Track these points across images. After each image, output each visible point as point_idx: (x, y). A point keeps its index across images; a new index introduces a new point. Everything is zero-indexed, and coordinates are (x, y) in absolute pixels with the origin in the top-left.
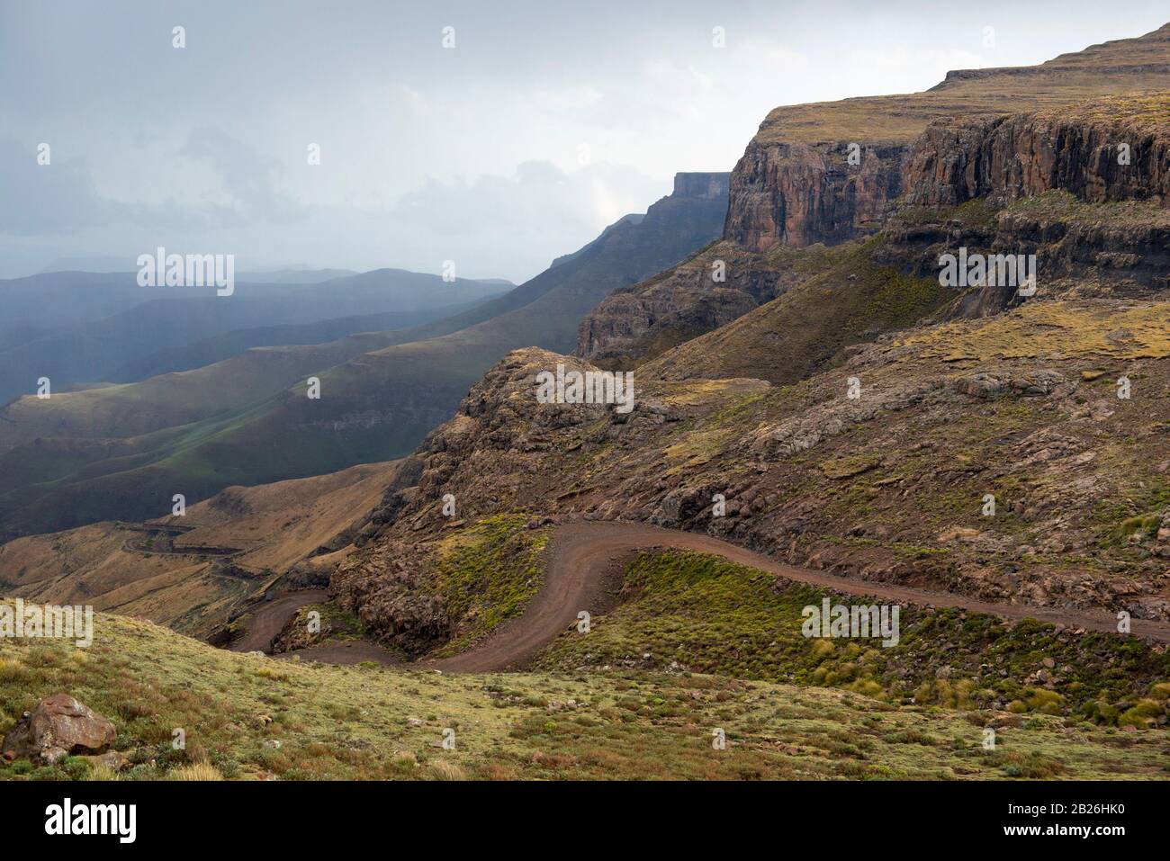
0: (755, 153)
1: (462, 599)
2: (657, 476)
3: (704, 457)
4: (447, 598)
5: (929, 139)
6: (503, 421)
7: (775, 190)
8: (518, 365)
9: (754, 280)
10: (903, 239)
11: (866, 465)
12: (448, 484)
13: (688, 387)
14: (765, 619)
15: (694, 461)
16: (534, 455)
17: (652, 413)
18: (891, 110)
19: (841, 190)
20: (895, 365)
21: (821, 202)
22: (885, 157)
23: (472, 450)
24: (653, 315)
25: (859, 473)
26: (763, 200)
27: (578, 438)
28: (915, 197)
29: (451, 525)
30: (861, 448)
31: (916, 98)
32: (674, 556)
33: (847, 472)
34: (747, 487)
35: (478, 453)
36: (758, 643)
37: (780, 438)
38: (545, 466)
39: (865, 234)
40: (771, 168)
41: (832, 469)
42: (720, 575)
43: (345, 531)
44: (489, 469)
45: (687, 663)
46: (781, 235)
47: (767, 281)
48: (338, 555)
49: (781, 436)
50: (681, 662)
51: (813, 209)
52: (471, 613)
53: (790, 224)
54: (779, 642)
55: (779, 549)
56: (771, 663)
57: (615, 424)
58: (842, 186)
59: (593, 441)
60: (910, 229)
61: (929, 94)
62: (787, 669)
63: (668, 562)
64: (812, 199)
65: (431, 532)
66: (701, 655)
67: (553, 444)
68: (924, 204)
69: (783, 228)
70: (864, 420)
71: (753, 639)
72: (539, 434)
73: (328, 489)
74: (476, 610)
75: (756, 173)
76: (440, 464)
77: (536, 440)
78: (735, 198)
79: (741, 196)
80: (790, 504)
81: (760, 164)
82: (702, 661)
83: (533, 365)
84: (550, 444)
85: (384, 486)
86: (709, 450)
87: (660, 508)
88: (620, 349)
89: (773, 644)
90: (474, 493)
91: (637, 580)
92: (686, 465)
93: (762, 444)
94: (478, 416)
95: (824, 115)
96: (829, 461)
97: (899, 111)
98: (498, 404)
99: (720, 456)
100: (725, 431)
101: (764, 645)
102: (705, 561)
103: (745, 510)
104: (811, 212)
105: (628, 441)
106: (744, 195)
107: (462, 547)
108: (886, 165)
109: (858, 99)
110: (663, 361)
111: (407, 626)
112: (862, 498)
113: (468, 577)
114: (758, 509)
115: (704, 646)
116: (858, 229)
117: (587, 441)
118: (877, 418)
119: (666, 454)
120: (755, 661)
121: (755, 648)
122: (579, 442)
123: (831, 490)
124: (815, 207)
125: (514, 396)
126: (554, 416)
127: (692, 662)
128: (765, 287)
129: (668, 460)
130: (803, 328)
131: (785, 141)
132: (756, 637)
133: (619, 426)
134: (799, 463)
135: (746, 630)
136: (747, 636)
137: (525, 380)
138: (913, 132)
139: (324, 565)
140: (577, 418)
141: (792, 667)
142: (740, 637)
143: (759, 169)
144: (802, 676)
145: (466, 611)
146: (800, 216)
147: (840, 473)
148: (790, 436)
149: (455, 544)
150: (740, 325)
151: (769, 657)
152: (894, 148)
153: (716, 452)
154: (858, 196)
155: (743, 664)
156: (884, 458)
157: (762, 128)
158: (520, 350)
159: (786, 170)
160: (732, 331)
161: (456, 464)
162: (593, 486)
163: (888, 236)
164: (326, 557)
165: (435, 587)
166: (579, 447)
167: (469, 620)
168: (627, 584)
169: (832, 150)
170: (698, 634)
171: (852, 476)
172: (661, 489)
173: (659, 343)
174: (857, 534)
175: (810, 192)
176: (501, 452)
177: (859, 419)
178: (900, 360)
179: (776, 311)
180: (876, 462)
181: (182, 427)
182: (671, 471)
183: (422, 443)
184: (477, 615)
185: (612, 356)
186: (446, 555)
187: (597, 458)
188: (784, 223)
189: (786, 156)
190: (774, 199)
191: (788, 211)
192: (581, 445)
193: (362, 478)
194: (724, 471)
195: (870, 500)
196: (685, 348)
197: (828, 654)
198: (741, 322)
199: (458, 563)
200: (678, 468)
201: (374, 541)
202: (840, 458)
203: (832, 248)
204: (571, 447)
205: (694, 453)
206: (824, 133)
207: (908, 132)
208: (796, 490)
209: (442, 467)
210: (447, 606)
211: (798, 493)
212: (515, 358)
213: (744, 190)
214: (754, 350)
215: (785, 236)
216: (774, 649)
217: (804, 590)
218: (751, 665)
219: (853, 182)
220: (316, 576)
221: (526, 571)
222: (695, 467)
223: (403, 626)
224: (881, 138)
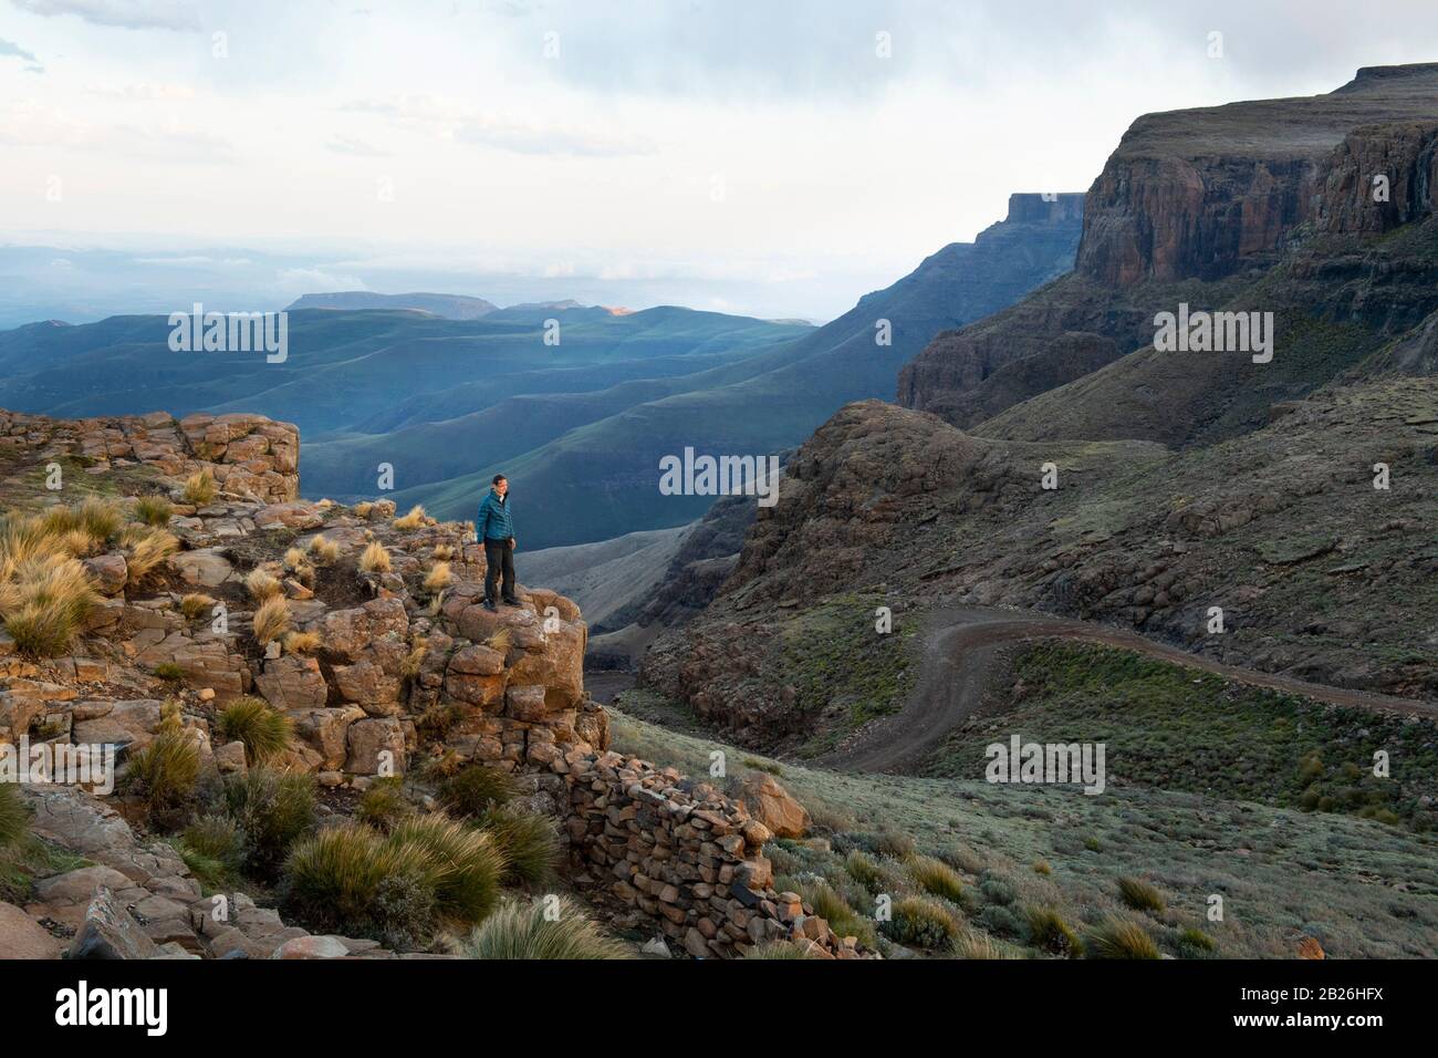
0: (1116, 170)
1: (820, 691)
2: (1043, 555)
3: (1102, 533)
4: (800, 689)
5: (1348, 151)
6: (843, 486)
7: (1141, 214)
8: (858, 421)
9: (1113, 322)
10: (1313, 274)
11: (1316, 549)
12: (775, 557)
13: (1067, 450)
14: (1223, 729)
15: (1090, 538)
16: (881, 525)
17: (1025, 479)
18: (1288, 117)
19: (1223, 214)
20: (1340, 428)
21: (1198, 228)
22: (1280, 174)
23: (804, 519)
24: (987, 364)
25: (1307, 559)
26: (1126, 225)
27: (933, 507)
28: (1330, 221)
29: (784, 604)
30: (1308, 528)
31: (1320, 100)
32: (1080, 650)
33: (1292, 556)
34: (1161, 570)
35: (811, 522)
36: (1220, 758)
37: (1202, 513)
38: (894, 538)
39: (1253, 267)
40: (1135, 188)
41: (1273, 552)
42: (1149, 675)
43: (622, 608)
44: (827, 541)
45: (1129, 777)
46: (1147, 268)
47: (1128, 324)
48: (619, 635)
49: (1203, 511)
50: (1122, 775)
51: (1187, 236)
52: (833, 707)
53: (1158, 254)
54: (1249, 758)
55: (1207, 647)
56: (1242, 782)
57: (979, 491)
58: (1225, 209)
59: (953, 512)
60: (1323, 262)
61: (1335, 96)
62: (1264, 790)
63: (1073, 657)
64: (1187, 225)
65: (758, 612)
66: (1146, 769)
67: (903, 513)
68: (1340, 232)
69: (1150, 258)
70: (1309, 494)
71: (1214, 752)
72: (887, 502)
73: (600, 559)
74: (838, 704)
75: (1118, 194)
76: (766, 533)
77: (883, 509)
78: (1090, 224)
79: (1097, 221)
80: (1218, 592)
81: (1122, 183)
82: (1148, 775)
83: (875, 421)
84: (899, 514)
85: (667, 557)
86: (1108, 525)
87: (1050, 593)
88: (951, 403)
89: (1241, 759)
90: (808, 569)
91: (1034, 677)
92: (1079, 541)
93: (1178, 520)
94: (809, 479)
95: (1202, 123)
96: (1267, 542)
97: (1297, 118)
98: (835, 466)
99: (1123, 533)
100: (1125, 503)
101: (1229, 760)
102: (1124, 658)
103: (1160, 597)
104: (1185, 241)
105: (996, 513)
106: (1101, 220)
107: (811, 631)
108: (1281, 184)
109: (1245, 104)
110: (1009, 418)
111: (751, 719)
112: (1314, 589)
113: (822, 665)
114: (1178, 599)
115: (1148, 759)
116: (1244, 261)
117: (944, 511)
118: (1325, 490)
119: (1053, 528)
120: (1219, 779)
121: (1218, 763)
122: (935, 512)
123: (1273, 578)
124: (1191, 235)
125: (855, 456)
126: (903, 481)
127: (1136, 776)
128: (1127, 331)
129: (1056, 535)
130: (1184, 380)
131: (1154, 154)
132: (1218, 751)
133: (983, 494)
134: (1227, 543)
135: (1201, 742)
136: (1206, 749)
137: (868, 439)
138: (1316, 143)
139: (605, 646)
140: (931, 484)
141: (1271, 788)
142: (1195, 749)
143: (1121, 189)
144: (1285, 799)
145: (826, 704)
146: (1171, 244)
147: (1284, 556)
148: (1214, 510)
149: (802, 628)
150: (1105, 376)
151: (1238, 774)
152: (1292, 162)
153: (1119, 527)
154: (1245, 220)
155: (1205, 781)
156: (1340, 541)
157: (1125, 139)
158: (858, 403)
159: (1155, 189)
160: (1094, 384)
161: (785, 534)
162: (962, 565)
163: (1294, 269)
164: (605, 636)
165: (782, 676)
166: (934, 519)
167: (831, 716)
168: (1021, 681)
169: (1213, 165)
170: (1138, 743)
171: (1298, 562)
172: (1050, 571)
173: (998, 397)
174: (1314, 631)
175: (1184, 215)
176: (841, 521)
177: (1302, 492)
178: (1348, 421)
179: (1150, 359)
180: (1330, 545)
181: (437, 484)
182: (1062, 549)
183: (710, 509)
184: (840, 710)
185: (941, 411)
186: (792, 640)
187: (958, 531)
188: (1150, 253)
189: (1155, 173)
190: (1139, 226)
191: (1156, 239)
192: (937, 516)
193: (639, 548)
194: (1131, 550)
195: (1327, 591)
196: (1037, 402)
197: (1316, 774)
198: (1107, 373)
199: (808, 649)
200: (1070, 546)
201: (661, 620)
202: (1282, 538)
203: (1210, 284)
204: (924, 517)
205: (1089, 528)
206: (1203, 145)
207: (1310, 143)
208: (1226, 576)
209: (769, 537)
210: (801, 698)
211: (1227, 579)
212: (854, 412)
213: (1102, 214)
214: (1123, 406)
215: (1152, 271)
216: (1243, 766)
217: (1268, 697)
218: (1215, 783)
219: (1239, 204)
220: (595, 658)
221: (897, 661)
222: (1093, 545)
223: (747, 719)
224: (1274, 150)
